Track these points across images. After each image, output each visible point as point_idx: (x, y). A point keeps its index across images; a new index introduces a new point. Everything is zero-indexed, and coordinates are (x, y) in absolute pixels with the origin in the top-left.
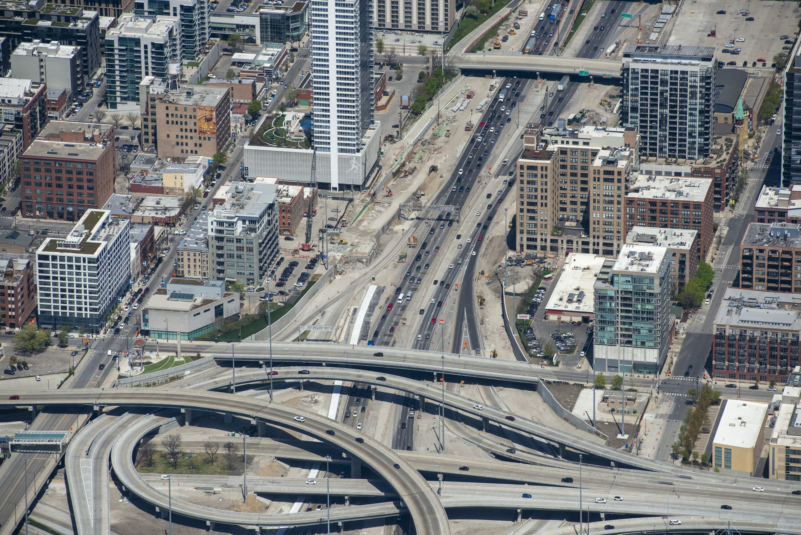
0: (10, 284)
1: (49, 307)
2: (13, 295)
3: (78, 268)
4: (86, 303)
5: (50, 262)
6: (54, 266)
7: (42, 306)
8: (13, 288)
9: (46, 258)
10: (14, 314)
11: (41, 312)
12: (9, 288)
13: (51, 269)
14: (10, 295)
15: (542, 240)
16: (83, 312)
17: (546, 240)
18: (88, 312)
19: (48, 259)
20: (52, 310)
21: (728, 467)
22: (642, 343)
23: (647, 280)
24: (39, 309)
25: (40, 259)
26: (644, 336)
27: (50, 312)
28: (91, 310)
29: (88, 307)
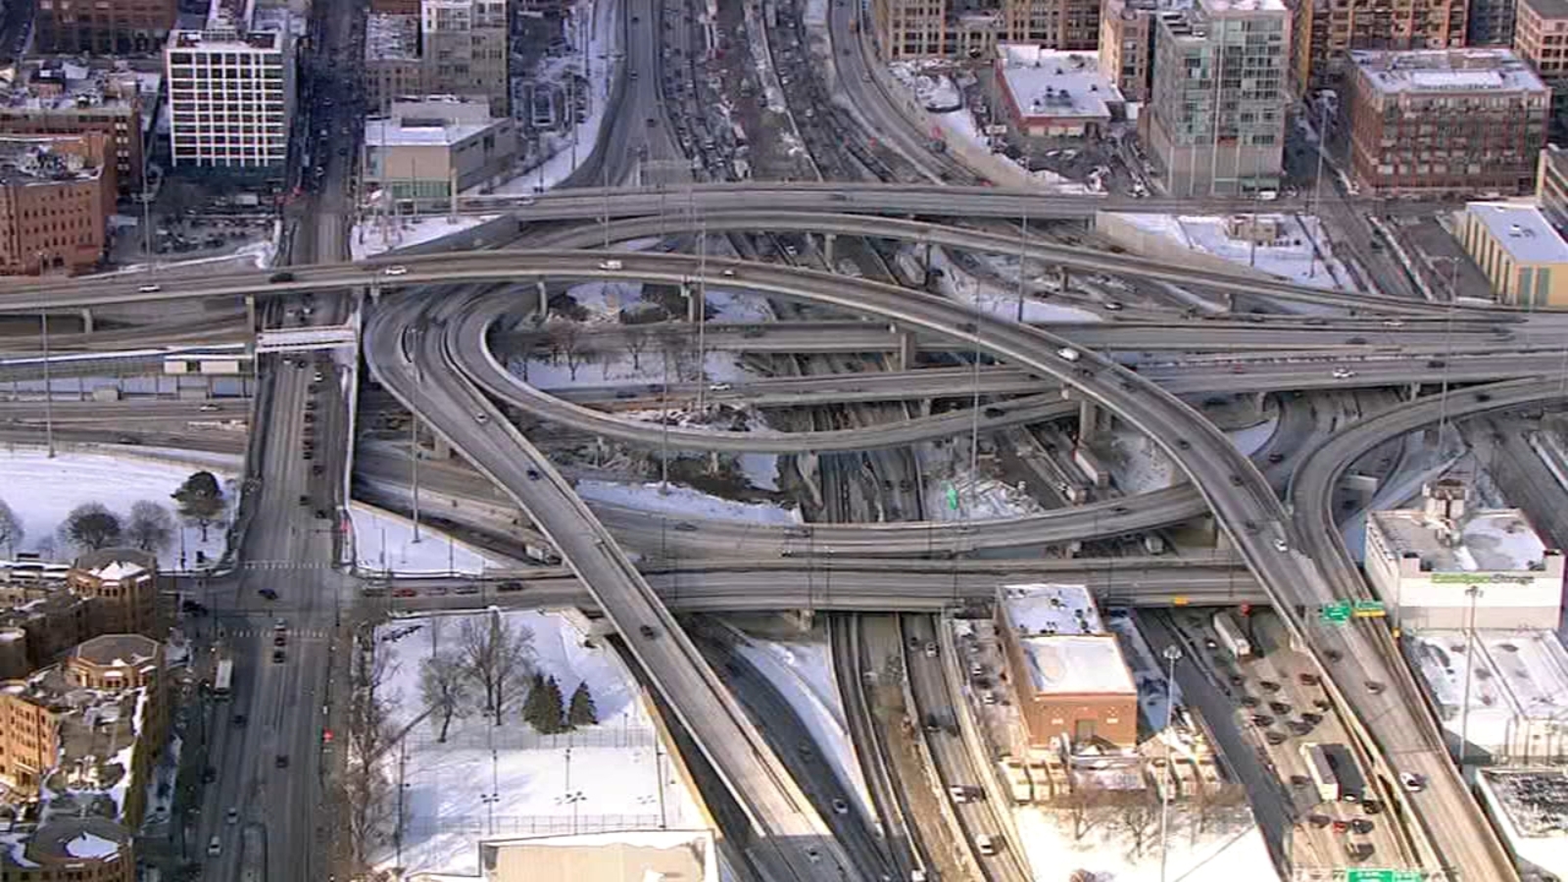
0: (120, 112)
1: (193, 151)
3: (246, 74)
4: (261, 141)
5: (194, 66)
6: (202, 73)
7: (179, 151)
8: (125, 119)
10: (127, 167)
11: (178, 161)
14: (118, 132)
15: (930, 35)
16: (256, 156)
17: (937, 36)
18: (266, 157)
19: (189, 62)
20: (199, 156)
21: (1540, 300)
22: (1254, 139)
23: (1269, 25)
24: (174, 156)
25: (174, 62)
26: (1260, 125)
27: (195, 160)
28: (270, 152)
29: (265, 146)
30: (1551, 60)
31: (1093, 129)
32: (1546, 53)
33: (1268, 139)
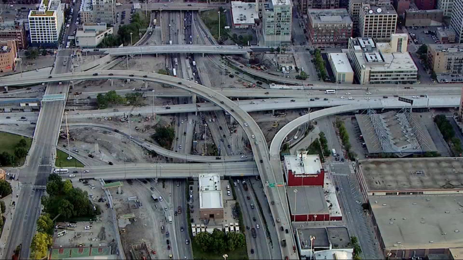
0: (18, 31)
1: (36, 39)
2: (20, 36)
3: (47, 22)
5: (35, 20)
6: (37, 22)
8: (19, 33)
9: (33, 19)
11: (33, 42)
12: (18, 33)
13: (35, 24)
14: (18, 36)
16: (51, 40)
18: (53, 40)
19: (34, 19)
20: (37, 41)
21: (343, 81)
22: (285, 34)
23: (287, 8)
24: (32, 41)
25: (30, 19)
26: (285, 31)
27: (36, 42)
28: (54, 39)
29: (53, 38)
30: (355, 12)
31: (250, 27)
32: (354, 10)
33: (288, 34)
